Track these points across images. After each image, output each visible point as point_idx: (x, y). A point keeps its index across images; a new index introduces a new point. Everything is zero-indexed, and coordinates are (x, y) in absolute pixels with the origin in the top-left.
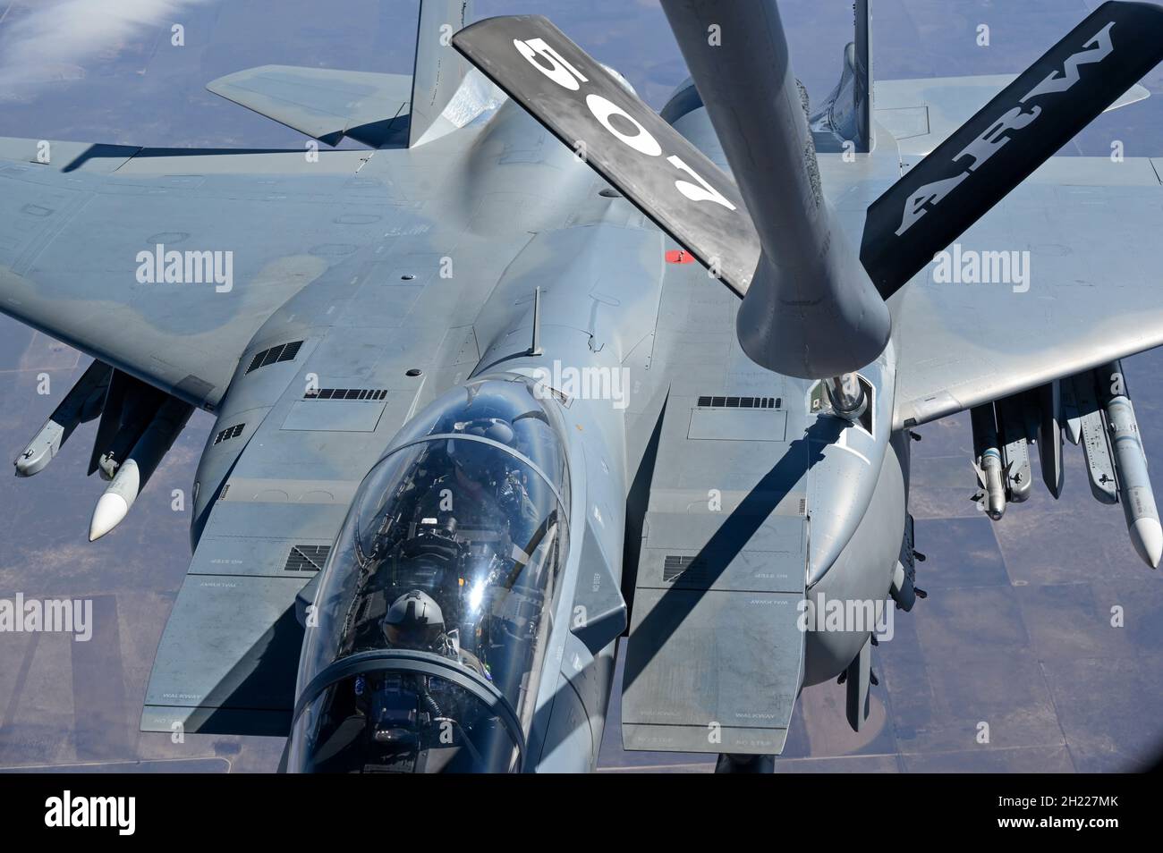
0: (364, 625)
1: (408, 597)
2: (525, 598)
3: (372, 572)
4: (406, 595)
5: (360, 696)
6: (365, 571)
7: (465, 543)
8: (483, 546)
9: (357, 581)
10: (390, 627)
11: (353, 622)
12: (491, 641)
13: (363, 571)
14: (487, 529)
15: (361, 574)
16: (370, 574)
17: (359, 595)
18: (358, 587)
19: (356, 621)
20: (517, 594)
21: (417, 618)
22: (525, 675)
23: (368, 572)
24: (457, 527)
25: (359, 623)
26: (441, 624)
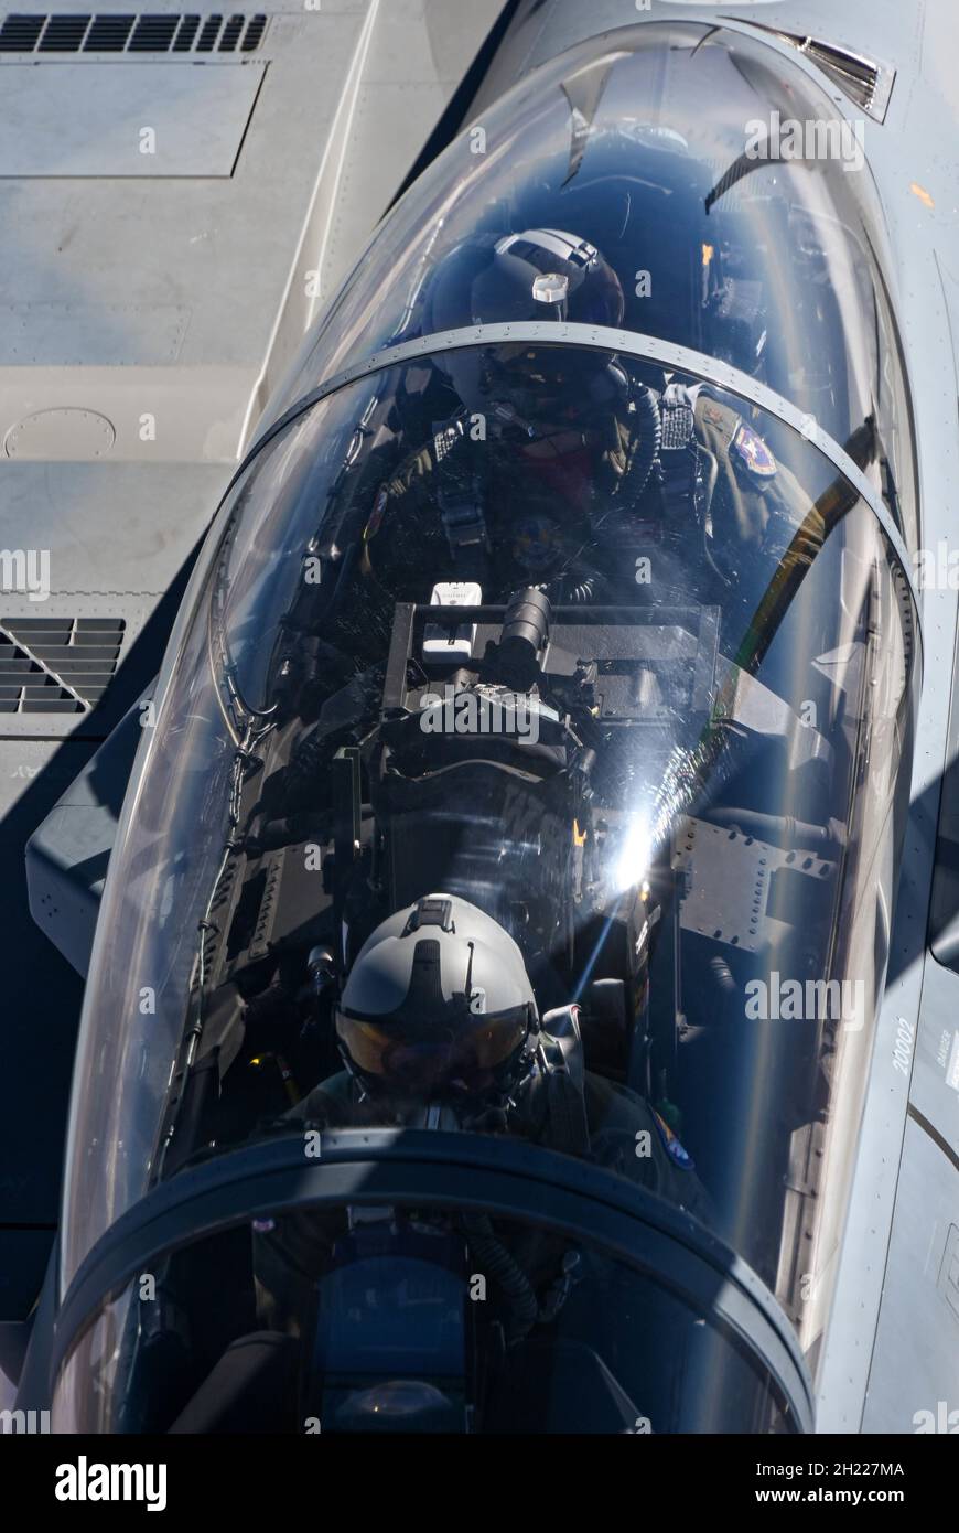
0: (260, 969)
1: (413, 926)
2: (784, 854)
3: (274, 762)
4: (403, 917)
5: (268, 1235)
6: (253, 765)
7: (580, 675)
8: (636, 679)
9: (227, 800)
10: (365, 1028)
11: (223, 951)
12: (679, 1019)
13: (244, 765)
14: (658, 620)
15: (238, 774)
16: (269, 770)
17: (235, 851)
18: (232, 821)
19: (232, 955)
20: (757, 843)
21: (447, 997)
22: (797, 1140)
23: (260, 765)
24: (552, 617)
25: (243, 959)
26: (528, 1005)
